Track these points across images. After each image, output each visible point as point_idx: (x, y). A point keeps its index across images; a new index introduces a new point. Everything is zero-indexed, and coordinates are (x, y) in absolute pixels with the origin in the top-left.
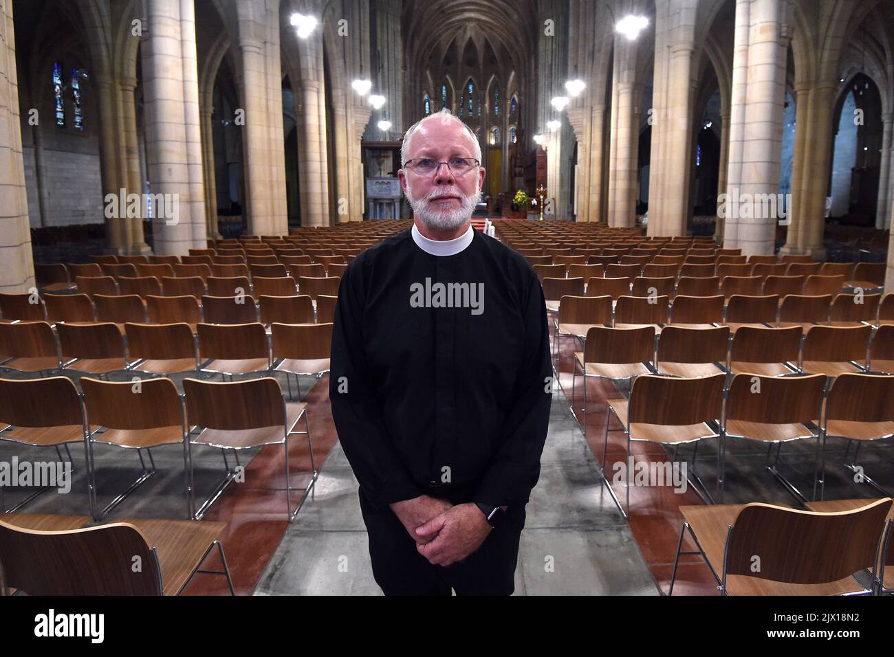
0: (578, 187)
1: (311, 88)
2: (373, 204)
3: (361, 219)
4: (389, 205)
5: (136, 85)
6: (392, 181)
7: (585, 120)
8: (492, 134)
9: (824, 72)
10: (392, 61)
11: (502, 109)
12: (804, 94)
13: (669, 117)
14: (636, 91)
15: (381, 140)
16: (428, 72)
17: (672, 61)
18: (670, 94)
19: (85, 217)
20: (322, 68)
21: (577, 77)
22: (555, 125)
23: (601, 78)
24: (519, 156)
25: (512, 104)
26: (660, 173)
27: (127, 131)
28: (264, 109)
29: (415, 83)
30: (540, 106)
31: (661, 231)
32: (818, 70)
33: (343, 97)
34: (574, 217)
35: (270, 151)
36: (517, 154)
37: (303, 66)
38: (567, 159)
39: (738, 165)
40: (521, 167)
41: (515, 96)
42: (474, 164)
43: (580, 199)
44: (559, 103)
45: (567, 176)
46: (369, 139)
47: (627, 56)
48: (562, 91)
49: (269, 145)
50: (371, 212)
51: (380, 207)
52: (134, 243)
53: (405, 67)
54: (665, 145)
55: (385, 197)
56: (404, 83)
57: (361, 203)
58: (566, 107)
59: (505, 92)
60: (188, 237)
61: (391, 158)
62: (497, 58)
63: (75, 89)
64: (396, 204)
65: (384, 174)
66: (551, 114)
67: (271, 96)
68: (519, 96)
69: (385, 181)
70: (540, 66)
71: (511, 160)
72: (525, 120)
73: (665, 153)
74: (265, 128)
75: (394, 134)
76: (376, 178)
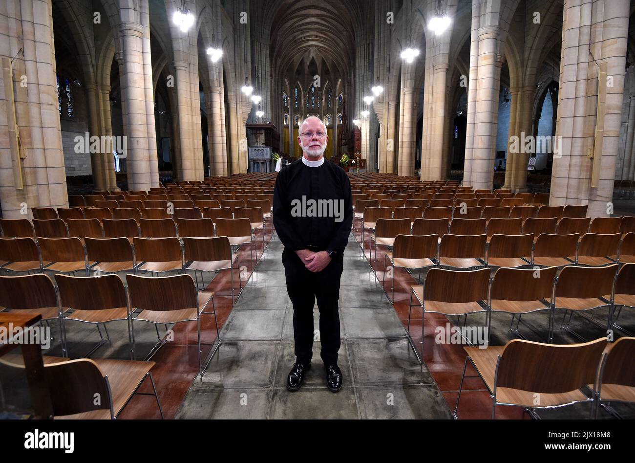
0: (380, 152)
1: (215, 91)
2: (253, 163)
3: (246, 172)
4: (263, 163)
5: (110, 90)
6: (264, 149)
7: (384, 110)
8: (327, 119)
9: (527, 81)
10: (264, 73)
11: (333, 103)
12: (515, 95)
13: (434, 109)
14: (415, 93)
15: (258, 123)
16: (286, 79)
17: (435, 75)
18: (434, 94)
19: (76, 172)
20: (222, 79)
21: (379, 85)
22: (366, 114)
23: (394, 84)
24: (344, 133)
25: (340, 100)
26: (428, 142)
27: (106, 118)
28: (189, 105)
29: (278, 86)
30: (357, 101)
31: (429, 177)
32: (524, 80)
33: (235, 97)
34: (378, 170)
35: (193, 130)
36: (342, 132)
37: (211, 77)
38: (373, 134)
39: (471, 138)
40: (345, 140)
41: (341, 95)
42: (325, 134)
43: (381, 159)
44: (368, 100)
45: (374, 146)
46: (250, 123)
47: (410, 72)
48: (370, 93)
49: (193, 126)
50: (252, 168)
51: (257, 165)
52: (111, 186)
53: (271, 77)
54: (431, 125)
55: (260, 158)
56: (271, 86)
57: (246, 162)
58: (372, 102)
59: (335, 92)
60: (148, 181)
61: (264, 135)
62: (330, 71)
63: (68, 92)
64: (267, 163)
65: (260, 145)
66: (364, 107)
67: (193, 97)
68: (344, 94)
69: (261, 149)
70: (357, 76)
71: (338, 135)
72: (348, 111)
73: (431, 131)
74: (190, 117)
75: (265, 119)
76: (255, 147)
